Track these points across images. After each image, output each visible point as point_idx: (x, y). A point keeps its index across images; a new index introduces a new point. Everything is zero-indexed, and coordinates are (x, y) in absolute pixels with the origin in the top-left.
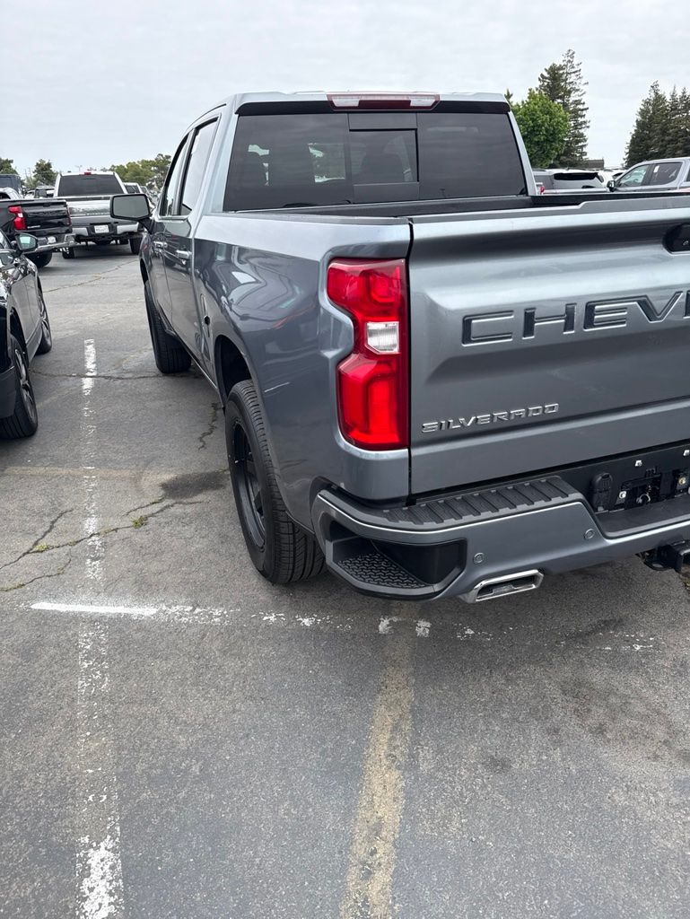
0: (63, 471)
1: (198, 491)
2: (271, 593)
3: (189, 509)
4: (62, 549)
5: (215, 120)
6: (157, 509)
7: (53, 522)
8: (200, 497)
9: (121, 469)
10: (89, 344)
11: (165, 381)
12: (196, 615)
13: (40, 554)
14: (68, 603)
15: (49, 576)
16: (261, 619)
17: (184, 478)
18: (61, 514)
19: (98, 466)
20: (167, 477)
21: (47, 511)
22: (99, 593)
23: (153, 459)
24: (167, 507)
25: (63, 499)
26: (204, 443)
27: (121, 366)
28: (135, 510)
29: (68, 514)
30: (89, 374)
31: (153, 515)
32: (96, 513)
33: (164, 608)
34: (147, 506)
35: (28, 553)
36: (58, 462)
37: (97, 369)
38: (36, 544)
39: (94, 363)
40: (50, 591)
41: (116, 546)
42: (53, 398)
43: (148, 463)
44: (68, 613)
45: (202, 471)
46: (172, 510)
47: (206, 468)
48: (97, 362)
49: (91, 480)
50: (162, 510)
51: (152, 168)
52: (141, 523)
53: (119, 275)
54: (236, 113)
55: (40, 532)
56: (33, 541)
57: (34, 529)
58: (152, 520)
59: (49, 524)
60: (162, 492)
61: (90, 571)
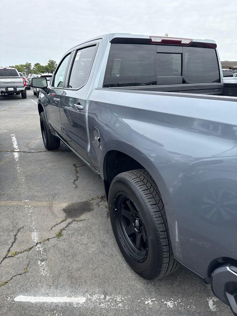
0: (14, 203)
1: (81, 213)
2: (142, 282)
3: (81, 224)
4: (23, 254)
5: (95, 45)
6: (65, 226)
7: (15, 236)
8: (83, 217)
9: (42, 201)
10: (13, 136)
11: (50, 153)
12: (108, 301)
13: (12, 258)
14: (35, 295)
15: (20, 274)
16: (144, 303)
17: (73, 205)
18: (19, 230)
19: (31, 199)
20: (65, 205)
21: (11, 228)
22: (50, 286)
23: (56, 194)
24: (69, 223)
25: (17, 220)
26: (76, 185)
27: (29, 146)
28: (55, 226)
29: (22, 230)
30: (16, 150)
31: (64, 229)
32: (36, 229)
33: (89, 297)
34: (60, 223)
35: (6, 257)
36: (11, 198)
37: (19, 148)
38: (9, 251)
39: (17, 145)
40: (23, 286)
41: (51, 251)
42: (2, 163)
43: (54, 197)
44: (36, 304)
45: (80, 201)
46: (72, 225)
47: (81, 199)
48: (18, 145)
49: (29, 208)
50: (67, 226)
51: (24, 68)
52: (60, 235)
53: (19, 106)
54: (110, 42)
55: (10, 242)
56: (7, 249)
57: (6, 241)
58: (64, 232)
59: (13, 237)
60: (65, 214)
61: (41, 269)
